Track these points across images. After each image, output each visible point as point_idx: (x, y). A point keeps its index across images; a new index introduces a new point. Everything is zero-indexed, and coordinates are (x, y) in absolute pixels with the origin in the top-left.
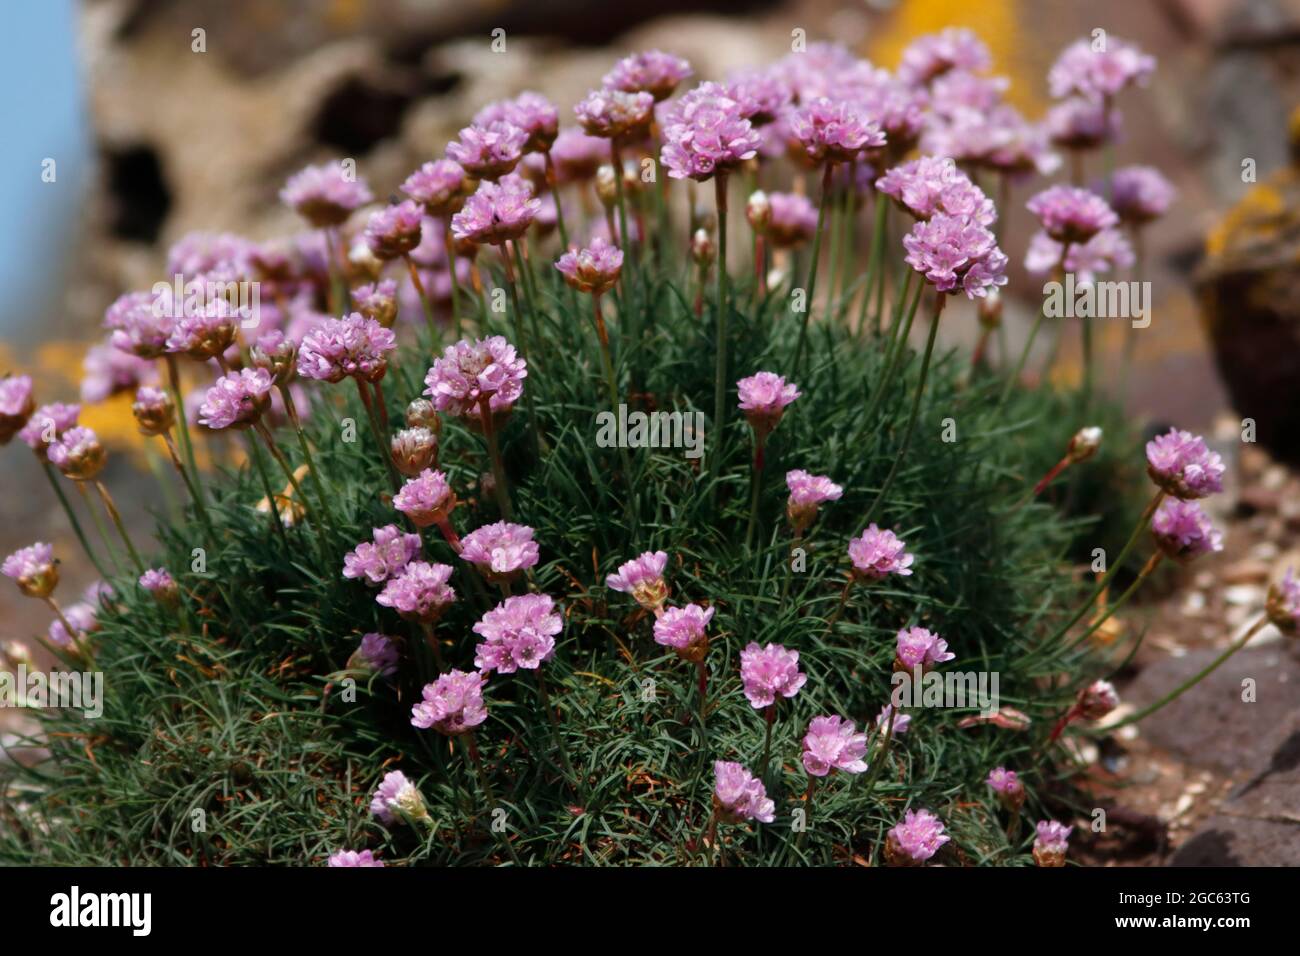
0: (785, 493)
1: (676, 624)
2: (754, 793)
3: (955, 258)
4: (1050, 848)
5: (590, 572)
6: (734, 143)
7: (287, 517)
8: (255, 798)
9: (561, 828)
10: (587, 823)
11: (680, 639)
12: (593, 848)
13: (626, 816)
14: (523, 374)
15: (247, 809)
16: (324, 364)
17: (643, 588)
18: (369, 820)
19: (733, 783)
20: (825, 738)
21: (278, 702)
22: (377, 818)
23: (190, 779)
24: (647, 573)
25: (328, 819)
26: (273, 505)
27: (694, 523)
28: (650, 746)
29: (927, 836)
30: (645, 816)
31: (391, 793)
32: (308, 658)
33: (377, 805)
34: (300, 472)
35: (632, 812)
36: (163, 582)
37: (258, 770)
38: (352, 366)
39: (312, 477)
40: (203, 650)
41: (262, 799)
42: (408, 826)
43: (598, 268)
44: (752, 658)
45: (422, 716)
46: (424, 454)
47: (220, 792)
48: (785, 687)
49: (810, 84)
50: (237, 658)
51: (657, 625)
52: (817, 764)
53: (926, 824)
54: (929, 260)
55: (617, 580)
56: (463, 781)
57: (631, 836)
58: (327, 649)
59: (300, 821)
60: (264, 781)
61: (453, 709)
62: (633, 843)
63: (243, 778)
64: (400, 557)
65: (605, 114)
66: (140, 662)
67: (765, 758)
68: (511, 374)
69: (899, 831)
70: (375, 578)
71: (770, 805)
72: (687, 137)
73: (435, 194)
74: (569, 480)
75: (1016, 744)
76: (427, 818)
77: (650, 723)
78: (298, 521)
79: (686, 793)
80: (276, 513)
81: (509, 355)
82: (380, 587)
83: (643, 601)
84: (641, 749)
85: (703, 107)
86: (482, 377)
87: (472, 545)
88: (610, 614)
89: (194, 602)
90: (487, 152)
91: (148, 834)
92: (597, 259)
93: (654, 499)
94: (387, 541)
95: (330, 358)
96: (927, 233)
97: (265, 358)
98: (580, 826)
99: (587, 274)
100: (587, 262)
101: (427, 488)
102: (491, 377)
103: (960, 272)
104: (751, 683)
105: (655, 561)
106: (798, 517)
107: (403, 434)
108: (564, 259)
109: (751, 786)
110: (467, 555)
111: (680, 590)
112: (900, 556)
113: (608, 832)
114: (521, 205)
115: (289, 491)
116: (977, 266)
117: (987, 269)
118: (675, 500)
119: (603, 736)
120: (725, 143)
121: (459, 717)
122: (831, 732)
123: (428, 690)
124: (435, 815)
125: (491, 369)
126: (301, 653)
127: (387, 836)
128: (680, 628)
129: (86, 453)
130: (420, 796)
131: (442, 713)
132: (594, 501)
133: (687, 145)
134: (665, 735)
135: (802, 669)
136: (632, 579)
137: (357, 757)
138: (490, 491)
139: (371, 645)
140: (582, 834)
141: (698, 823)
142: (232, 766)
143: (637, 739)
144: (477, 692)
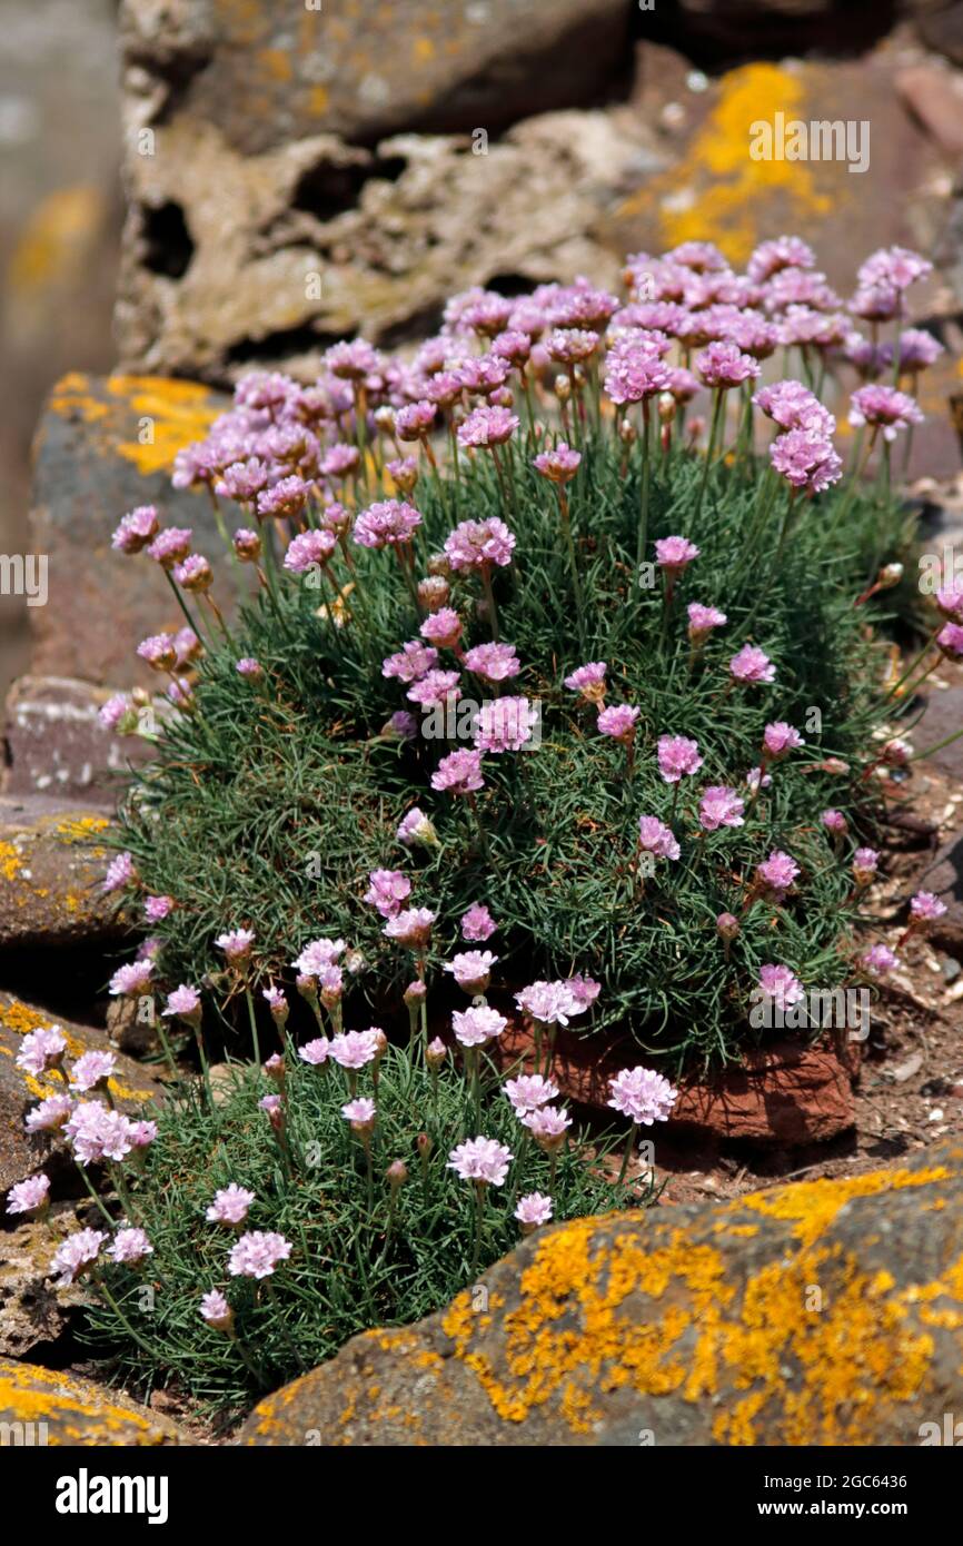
0: (687, 619)
1: (612, 718)
2: (666, 840)
3: (806, 462)
4: (865, 868)
5: (552, 673)
6: (656, 379)
7: (339, 621)
8: (316, 822)
9: (530, 855)
10: (548, 852)
11: (616, 731)
12: (551, 868)
13: (575, 847)
14: (513, 545)
15: (310, 831)
16: (373, 537)
17: (589, 688)
18: (395, 843)
19: (653, 832)
20: (715, 802)
21: (331, 754)
22: (401, 841)
23: (269, 805)
24: (592, 678)
25: (368, 838)
26: (329, 612)
27: (624, 637)
28: (593, 799)
29: (784, 871)
30: (589, 849)
31: (413, 825)
32: (353, 722)
33: (402, 832)
34: (347, 589)
35: (580, 845)
36: (253, 668)
37: (318, 803)
38: (392, 538)
39: (355, 591)
40: (278, 711)
41: (321, 823)
42: (423, 849)
43: (563, 466)
44: (665, 746)
45: (439, 782)
46: (441, 596)
47: (291, 817)
48: (688, 767)
49: (692, 287)
50: (303, 721)
51: (600, 720)
52: (709, 821)
53: (784, 862)
54: (788, 464)
55: (572, 680)
56: (463, 817)
57: (578, 861)
58: (365, 716)
59: (348, 842)
60: (322, 810)
61: (461, 778)
62: (579, 866)
63: (308, 808)
64: (424, 665)
65: (566, 349)
66: (233, 716)
67: (672, 808)
68: (505, 545)
69: (764, 867)
70: (406, 679)
71: (677, 847)
72: (623, 373)
73: (444, 397)
74: (536, 604)
75: (839, 785)
76: (437, 843)
77: (593, 782)
78: (346, 623)
79: (619, 831)
80: (331, 619)
81: (503, 532)
82: (407, 687)
83: (589, 697)
84: (587, 801)
85: (633, 347)
86: (486, 548)
87: (474, 658)
88: (566, 701)
89: (272, 677)
90: (482, 377)
91: (238, 840)
92: (562, 459)
93: (596, 619)
94: (414, 652)
95: (377, 533)
96: (786, 445)
97: (330, 524)
98: (543, 852)
99: (556, 470)
100: (555, 461)
101: (444, 621)
102: (491, 549)
103: (810, 472)
104: (664, 765)
105: (598, 669)
106: (696, 637)
107: (427, 581)
108: (539, 458)
109: (664, 835)
110: (470, 667)
111: (616, 688)
112: (766, 668)
113: (564, 858)
114: (505, 422)
115: (340, 602)
116: (822, 469)
117: (828, 469)
118: (611, 621)
119: (561, 791)
120: (650, 378)
121: (465, 784)
122: (720, 798)
123: (443, 763)
124: (442, 841)
125: (491, 543)
126: (349, 717)
127: (409, 854)
128: (616, 722)
129: (200, 575)
130: (432, 827)
131: (453, 781)
132: (554, 619)
133: (623, 380)
134: (603, 791)
135: (701, 753)
136: (582, 682)
137: (387, 795)
138: (483, 612)
139: (399, 720)
140: (546, 858)
141: (625, 853)
142: (300, 801)
143: (583, 793)
144: (477, 765)
